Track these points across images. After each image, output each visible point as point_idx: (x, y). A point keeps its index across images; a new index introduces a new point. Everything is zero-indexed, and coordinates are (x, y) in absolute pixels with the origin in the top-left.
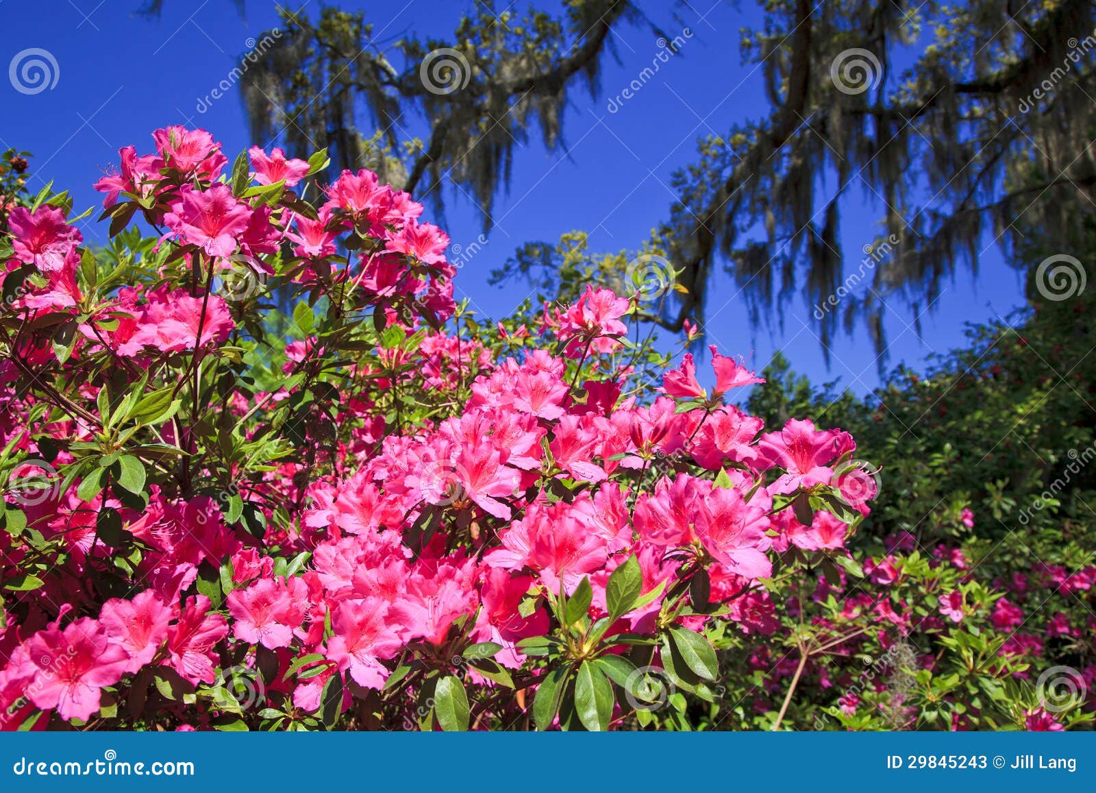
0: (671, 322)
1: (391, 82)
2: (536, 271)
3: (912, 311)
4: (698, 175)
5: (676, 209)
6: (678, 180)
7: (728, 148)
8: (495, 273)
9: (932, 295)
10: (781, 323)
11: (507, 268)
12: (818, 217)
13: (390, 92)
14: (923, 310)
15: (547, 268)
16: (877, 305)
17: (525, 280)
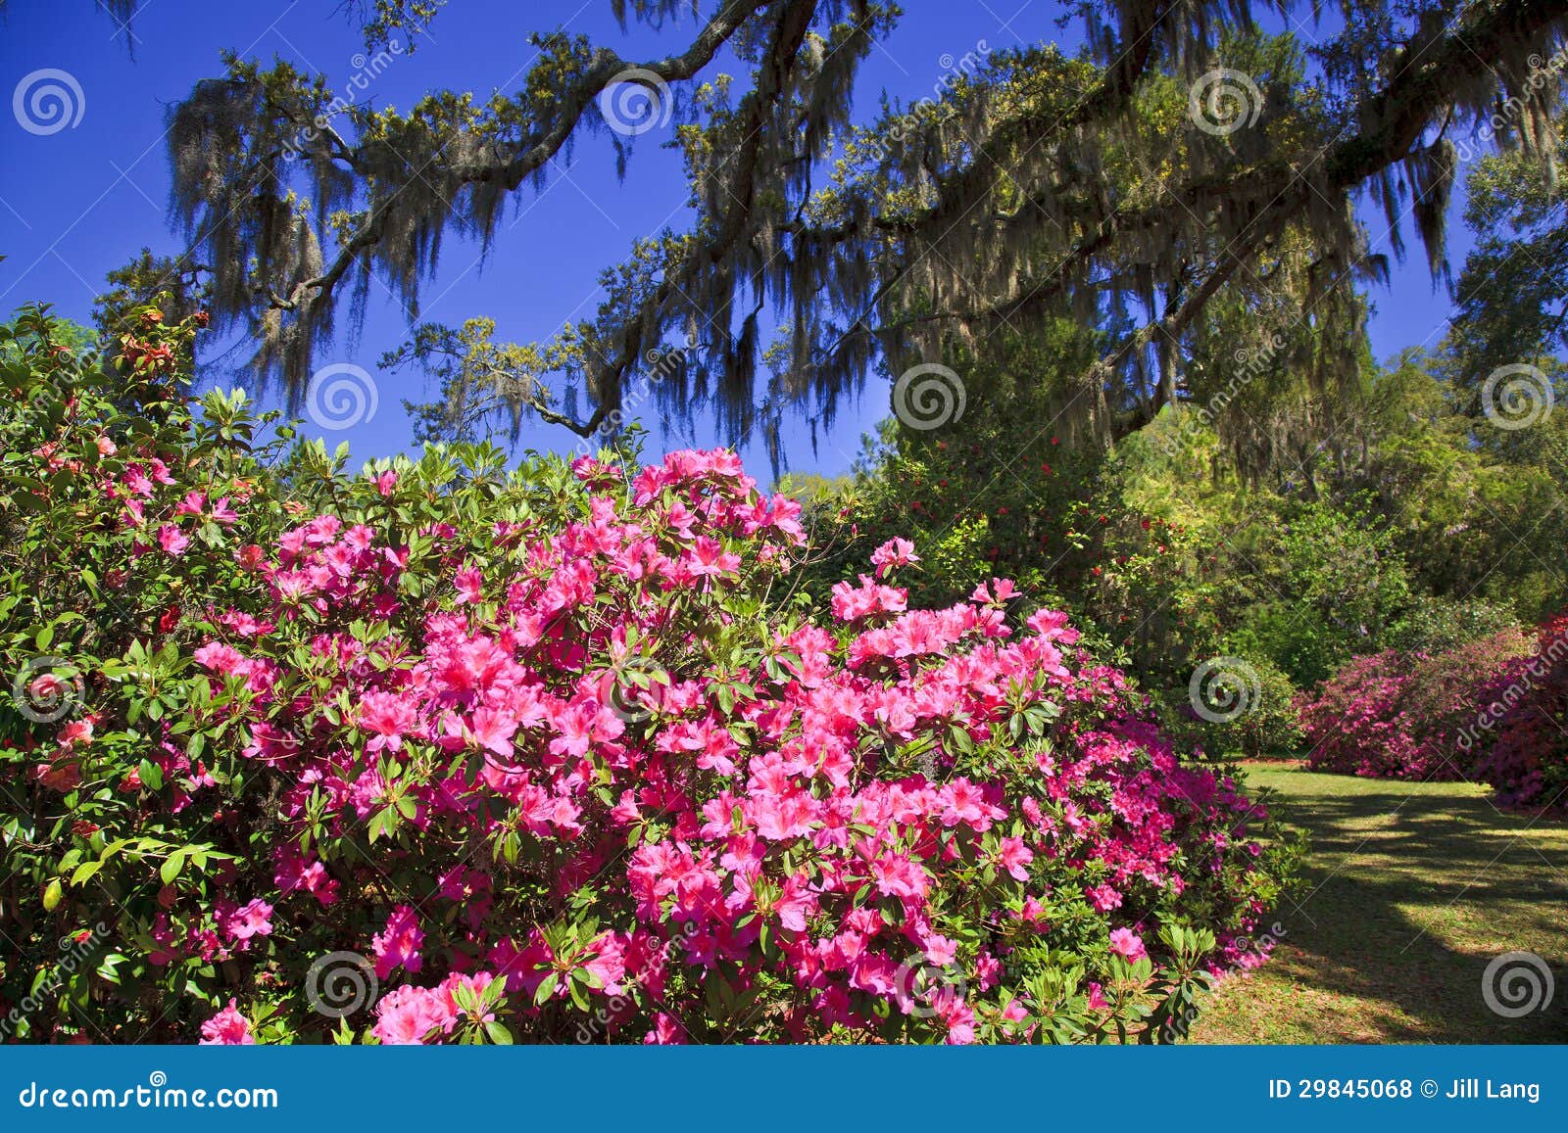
0: (581, 424)
1: (344, 155)
2: (437, 358)
3: (810, 425)
4: (628, 276)
5: (605, 310)
6: (608, 280)
7: (663, 253)
8: (387, 357)
9: (829, 411)
10: (692, 432)
11: (402, 352)
12: (736, 329)
13: (344, 165)
14: (820, 425)
15: (450, 356)
16: (775, 414)
17: (422, 367)
